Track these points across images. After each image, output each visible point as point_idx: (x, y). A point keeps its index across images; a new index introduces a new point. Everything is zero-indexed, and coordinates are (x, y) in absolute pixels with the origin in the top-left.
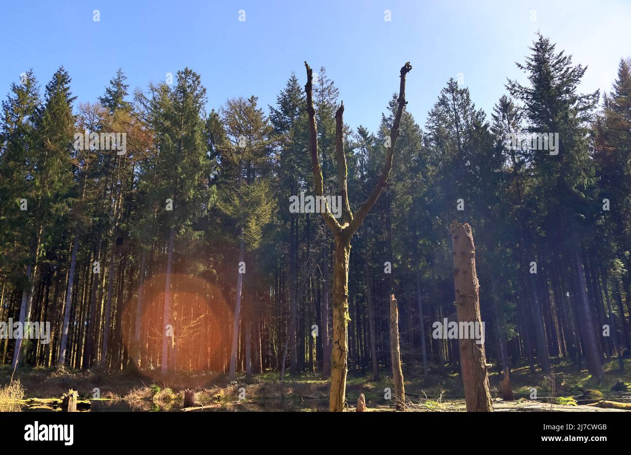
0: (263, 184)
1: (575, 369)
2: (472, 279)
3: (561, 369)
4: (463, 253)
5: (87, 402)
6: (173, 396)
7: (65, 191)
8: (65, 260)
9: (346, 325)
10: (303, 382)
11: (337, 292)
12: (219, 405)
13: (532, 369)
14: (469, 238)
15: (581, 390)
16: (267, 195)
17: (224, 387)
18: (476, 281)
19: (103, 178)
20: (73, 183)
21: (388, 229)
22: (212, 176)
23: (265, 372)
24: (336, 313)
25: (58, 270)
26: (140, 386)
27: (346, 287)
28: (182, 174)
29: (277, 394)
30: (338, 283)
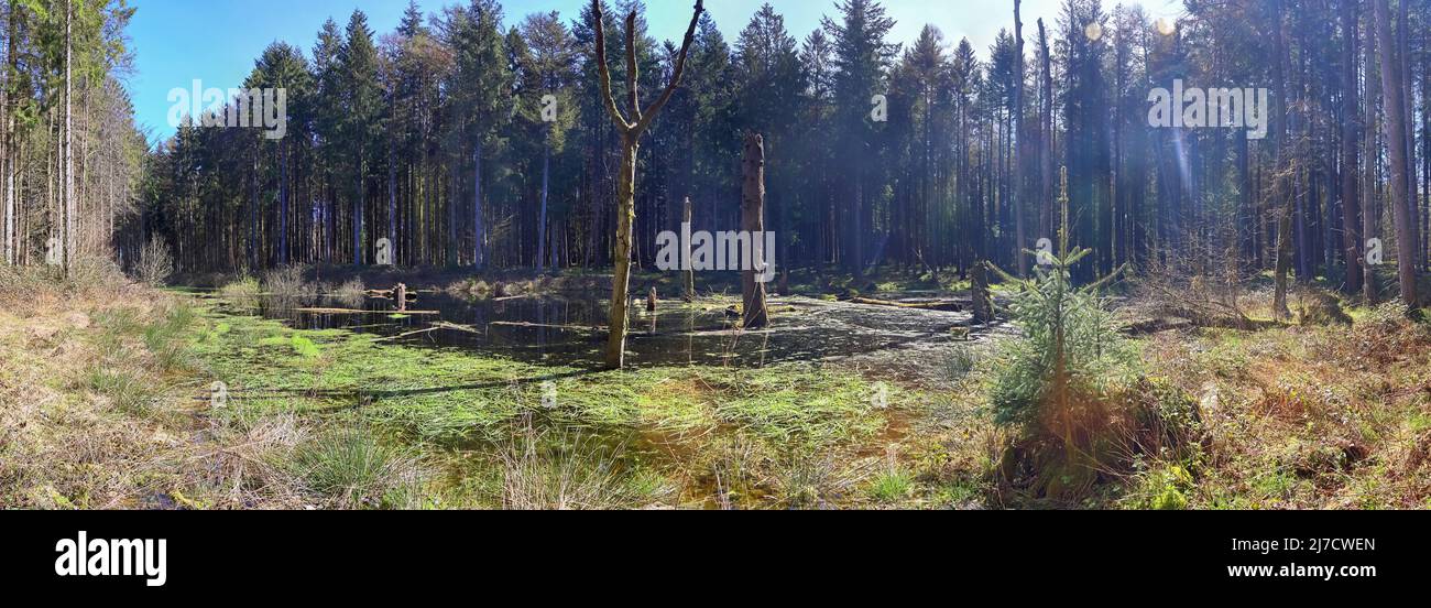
0: (565, 91)
1: (841, 273)
2: (758, 185)
3: (831, 272)
4: (752, 162)
5: (413, 293)
6: (487, 288)
7: (378, 113)
8: (386, 173)
9: (631, 221)
10: (605, 276)
11: (623, 189)
12: (526, 295)
13: (808, 271)
14: (760, 148)
15: (843, 289)
16: (570, 102)
17: (532, 279)
18: (762, 188)
19: (411, 98)
20: (384, 105)
21: (690, 137)
22: (516, 87)
23: (570, 266)
24: (621, 209)
25: (382, 182)
26: (458, 280)
27: (632, 185)
28: (484, 86)
29: (581, 287)
30: (624, 180)
